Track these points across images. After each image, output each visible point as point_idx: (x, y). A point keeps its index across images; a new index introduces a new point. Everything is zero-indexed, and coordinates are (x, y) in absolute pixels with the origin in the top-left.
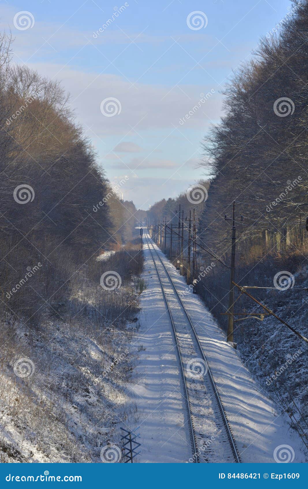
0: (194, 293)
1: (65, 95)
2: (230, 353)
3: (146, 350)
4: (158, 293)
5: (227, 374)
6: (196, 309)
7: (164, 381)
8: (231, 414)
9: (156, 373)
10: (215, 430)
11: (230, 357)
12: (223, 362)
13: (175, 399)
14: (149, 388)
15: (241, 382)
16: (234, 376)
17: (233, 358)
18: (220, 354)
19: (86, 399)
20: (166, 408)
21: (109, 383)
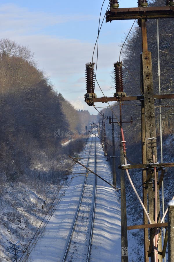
0: (106, 161)
1: (31, 53)
2: (113, 194)
3: (65, 195)
4: (85, 162)
5: (105, 206)
6: (102, 170)
7: (67, 213)
8: (98, 229)
9: (65, 208)
10: (84, 239)
11: (111, 197)
12: (106, 200)
13: (68, 223)
14: (57, 217)
15: (112, 210)
16: (108, 207)
17: (113, 197)
18: (106, 195)
19: (19, 226)
20: (61, 228)
21: (34, 216)
